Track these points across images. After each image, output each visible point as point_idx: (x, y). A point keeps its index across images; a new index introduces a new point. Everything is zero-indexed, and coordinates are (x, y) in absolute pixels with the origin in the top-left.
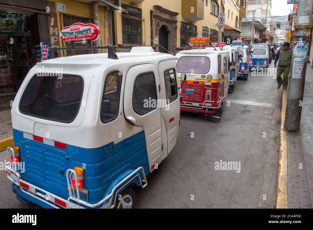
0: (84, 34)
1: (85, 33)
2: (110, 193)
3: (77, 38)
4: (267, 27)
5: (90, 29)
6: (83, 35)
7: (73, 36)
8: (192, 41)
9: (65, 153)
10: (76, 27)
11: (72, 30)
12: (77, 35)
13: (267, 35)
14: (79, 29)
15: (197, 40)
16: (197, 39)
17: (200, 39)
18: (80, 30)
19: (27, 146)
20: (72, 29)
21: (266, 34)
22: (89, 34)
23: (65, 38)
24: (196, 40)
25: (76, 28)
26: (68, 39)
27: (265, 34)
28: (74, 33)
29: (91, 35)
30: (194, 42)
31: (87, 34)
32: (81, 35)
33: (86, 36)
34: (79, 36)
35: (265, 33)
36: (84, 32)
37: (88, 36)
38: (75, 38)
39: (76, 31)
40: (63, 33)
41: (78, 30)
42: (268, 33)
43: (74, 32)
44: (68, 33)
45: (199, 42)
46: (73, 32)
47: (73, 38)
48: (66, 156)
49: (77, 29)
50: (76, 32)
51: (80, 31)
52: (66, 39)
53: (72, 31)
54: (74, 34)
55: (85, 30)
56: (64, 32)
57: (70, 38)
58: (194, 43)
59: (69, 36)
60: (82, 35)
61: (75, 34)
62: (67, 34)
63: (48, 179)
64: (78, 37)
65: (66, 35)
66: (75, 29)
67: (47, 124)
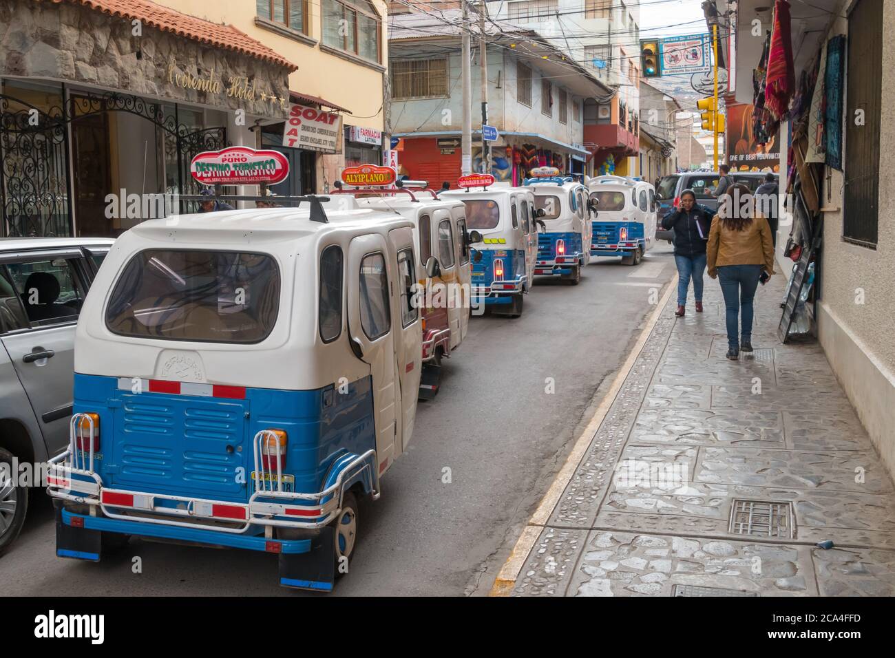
0: (256, 171)
1: (259, 168)
2: (334, 482)
3: (235, 176)
4: (616, 86)
5: (272, 161)
6: (254, 171)
7: (228, 172)
8: (348, 176)
9: (241, 405)
10: (238, 155)
11: (226, 160)
12: (238, 171)
13: (624, 126)
14: (244, 160)
15: (363, 173)
16: (363, 170)
17: (369, 170)
18: (248, 162)
19: (126, 409)
20: (227, 158)
21: (616, 120)
22: (269, 171)
23: (205, 175)
24: (361, 173)
25: (237, 157)
26: (212, 177)
27: (610, 119)
28: (231, 166)
29: (273, 173)
30: (354, 178)
31: (264, 171)
32: (247, 171)
33: (260, 174)
34: (242, 174)
35: (608, 116)
36: (257, 167)
37: (266, 175)
38: (230, 177)
39: (237, 162)
40: (201, 167)
41: (241, 162)
42: (628, 118)
43: (231, 164)
44: (213, 165)
45: (369, 178)
46: (227, 165)
47: (226, 177)
48: (244, 412)
49: (239, 160)
50: (235, 166)
51: (247, 165)
52: (207, 177)
53: (226, 162)
54: (229, 169)
55: (259, 163)
56: (203, 164)
57: (216, 177)
58: (356, 181)
59: (216, 172)
60: (250, 171)
61: (233, 169)
62: (211, 169)
63: (185, 473)
64: (239, 176)
65: (209, 170)
66: (235, 159)
67: (199, 350)
